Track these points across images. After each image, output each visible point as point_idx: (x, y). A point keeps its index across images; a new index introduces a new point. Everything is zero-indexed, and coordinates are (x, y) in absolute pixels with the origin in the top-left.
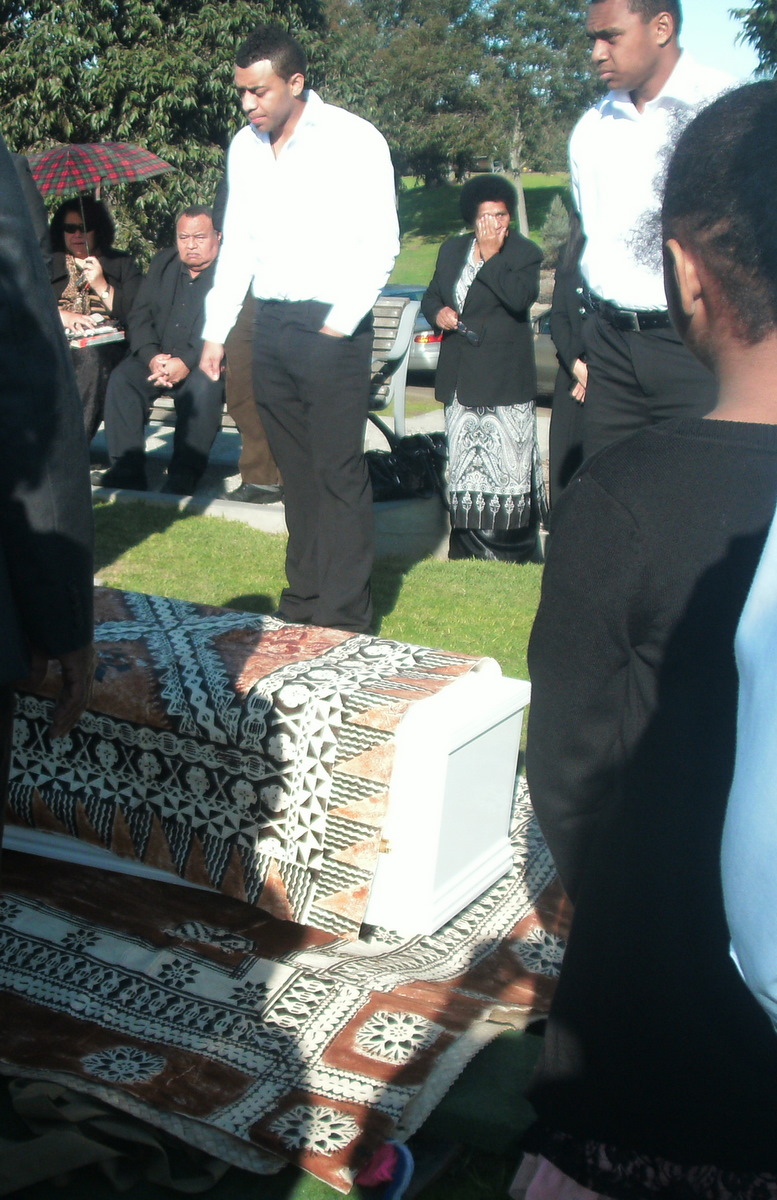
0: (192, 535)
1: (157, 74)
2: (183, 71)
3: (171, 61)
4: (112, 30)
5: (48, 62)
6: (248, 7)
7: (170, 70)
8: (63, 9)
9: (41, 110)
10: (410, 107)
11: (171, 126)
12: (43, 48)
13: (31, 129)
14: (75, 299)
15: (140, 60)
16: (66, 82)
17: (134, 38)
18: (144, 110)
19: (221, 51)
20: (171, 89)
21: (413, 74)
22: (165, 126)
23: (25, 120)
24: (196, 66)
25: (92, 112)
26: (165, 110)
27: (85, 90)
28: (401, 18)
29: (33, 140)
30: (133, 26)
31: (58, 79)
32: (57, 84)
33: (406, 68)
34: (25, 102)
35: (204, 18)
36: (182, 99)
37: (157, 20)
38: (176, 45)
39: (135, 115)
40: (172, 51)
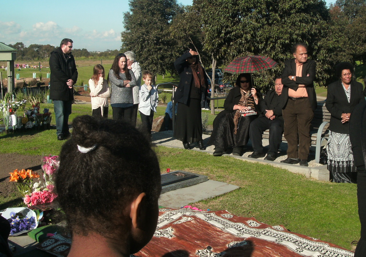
0: (271, 173)
1: (278, 34)
2: (285, 33)
3: (282, 30)
4: (266, 21)
5: (247, 29)
6: (304, 15)
7: (282, 32)
8: (252, 15)
9: (245, 43)
10: (358, 41)
11: (282, 48)
12: (246, 26)
13: (242, 48)
14: (243, 102)
15: (273, 29)
16: (252, 35)
17: (272, 23)
18: (274, 44)
19: (296, 27)
20: (282, 38)
21: (359, 32)
22: (280, 49)
23: (240, 46)
24: (289, 31)
25: (260, 44)
26: (280, 44)
27: (257, 38)
28: (356, 15)
29: (243, 51)
30: (272, 20)
31: (250, 35)
32: (249, 36)
33: (357, 30)
34: (240, 41)
35: (292, 17)
36: (285, 41)
37: (279, 18)
38: (284, 25)
39: (271, 45)
40: (283, 27)
